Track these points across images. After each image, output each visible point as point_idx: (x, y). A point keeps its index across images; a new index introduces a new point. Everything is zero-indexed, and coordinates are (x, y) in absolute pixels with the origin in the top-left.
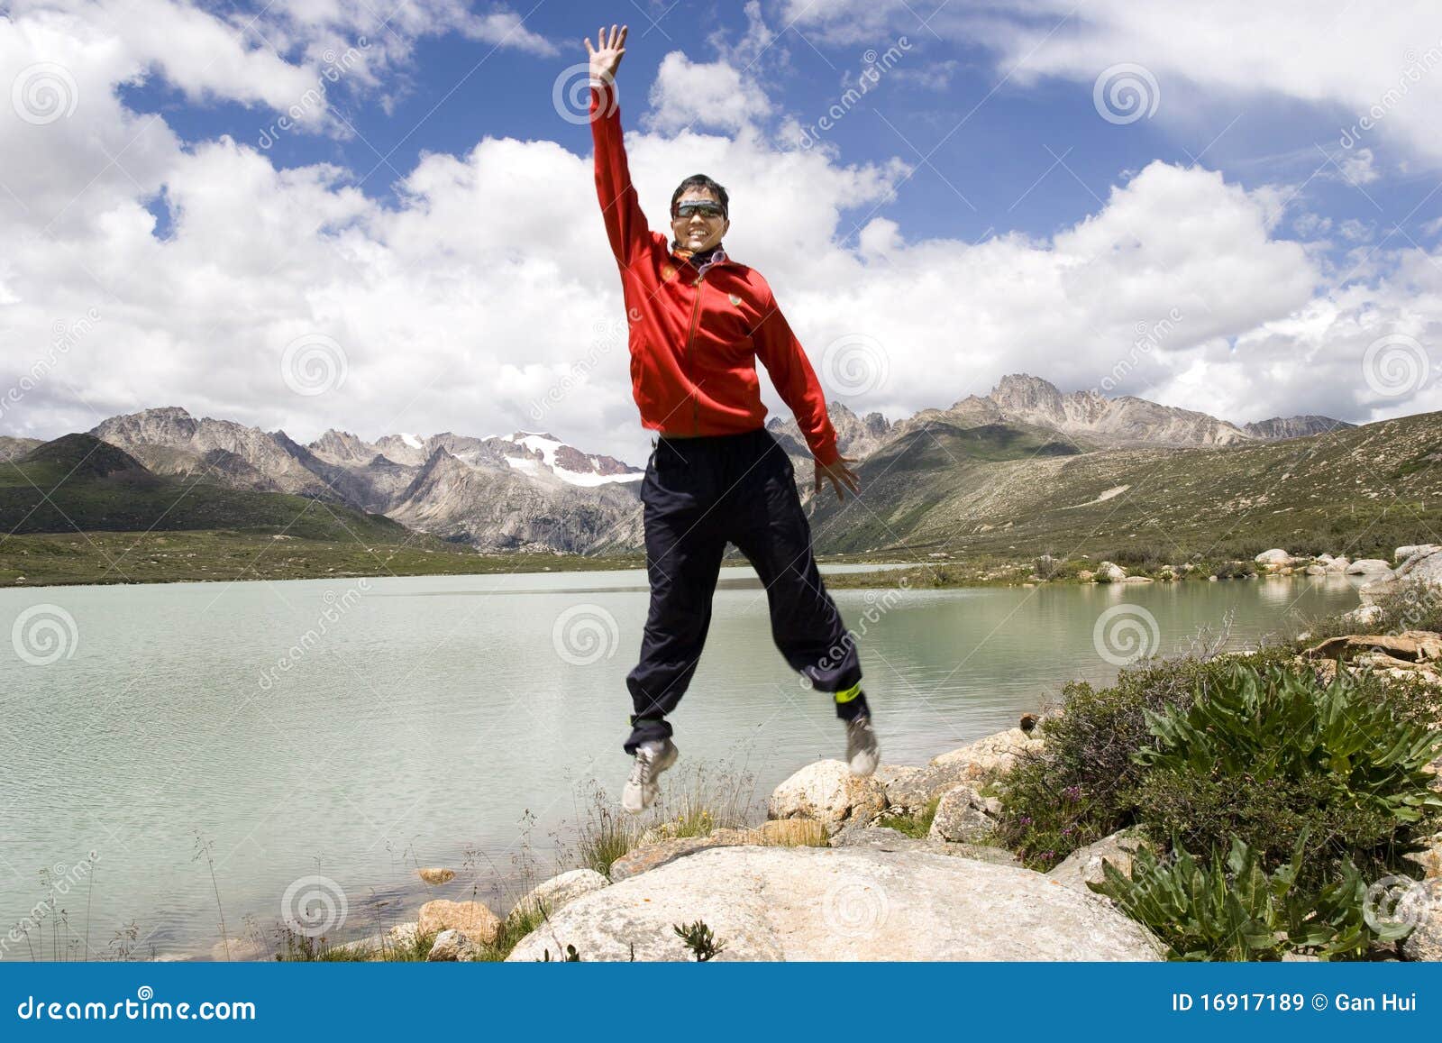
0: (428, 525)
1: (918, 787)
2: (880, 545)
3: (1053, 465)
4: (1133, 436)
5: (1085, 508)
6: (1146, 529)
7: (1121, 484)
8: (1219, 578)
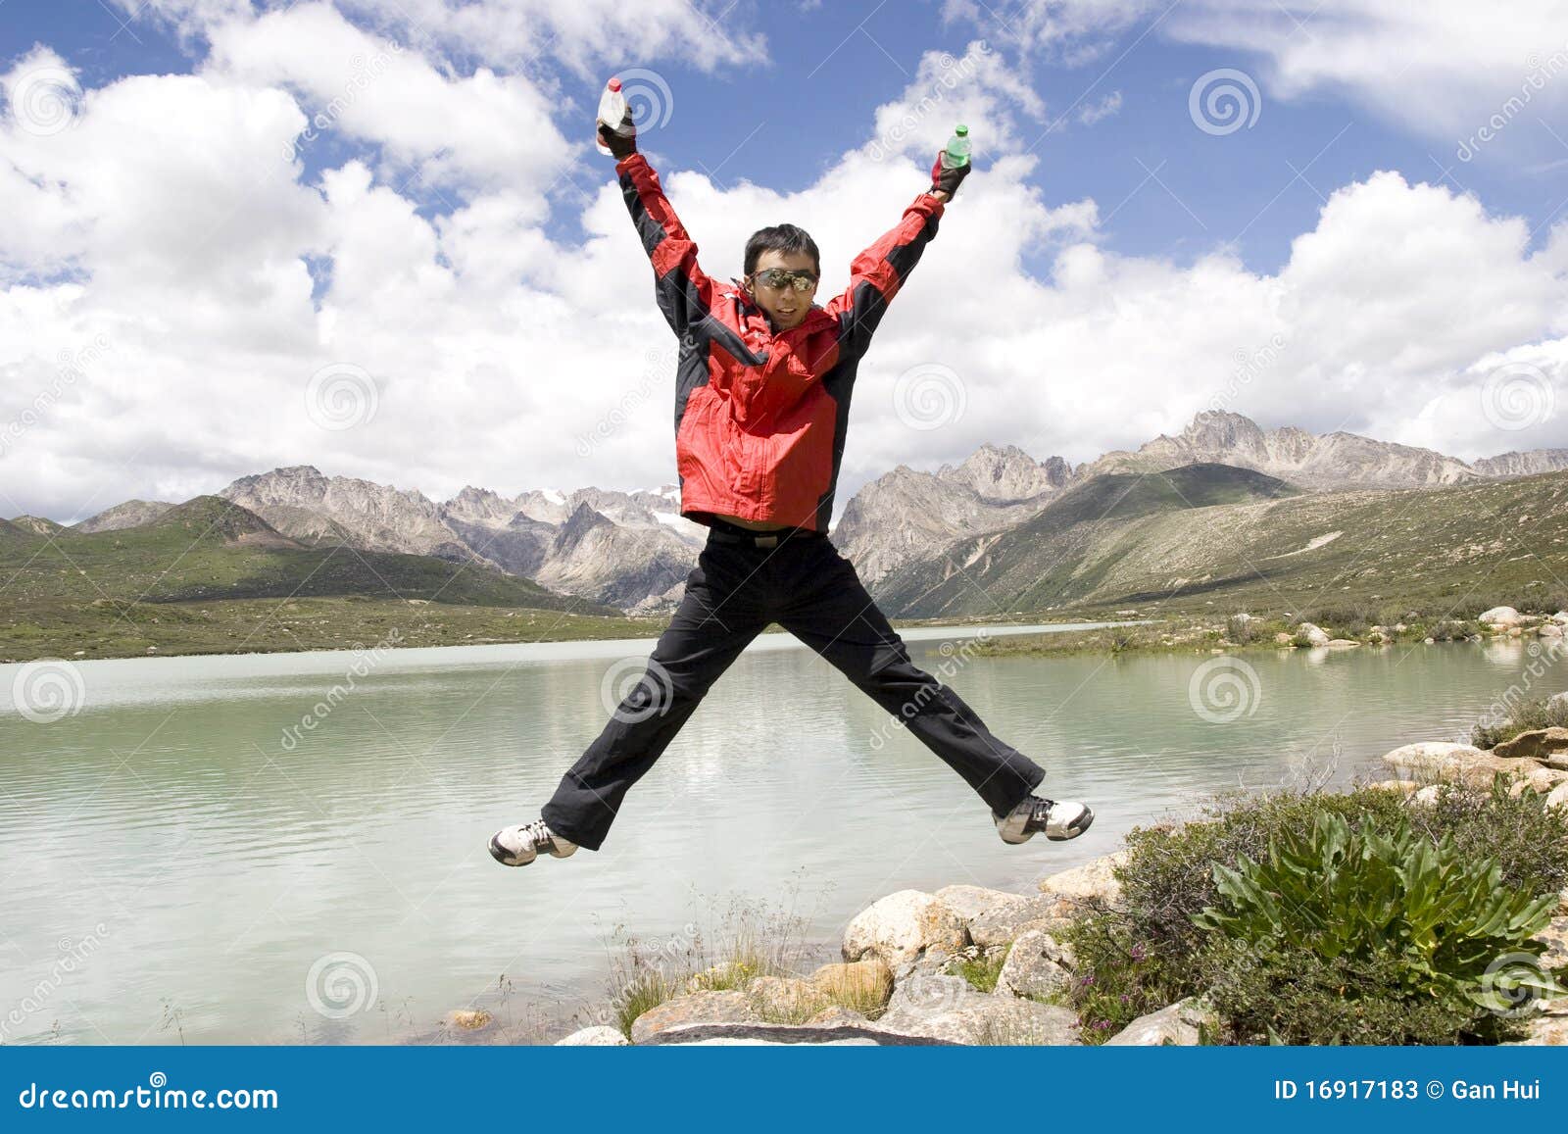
0: (572, 588)
1: (1004, 923)
2: (1063, 603)
3: (1253, 509)
4: (1346, 476)
5: (1291, 558)
6: (1362, 581)
7: (1333, 530)
8: (1435, 640)
